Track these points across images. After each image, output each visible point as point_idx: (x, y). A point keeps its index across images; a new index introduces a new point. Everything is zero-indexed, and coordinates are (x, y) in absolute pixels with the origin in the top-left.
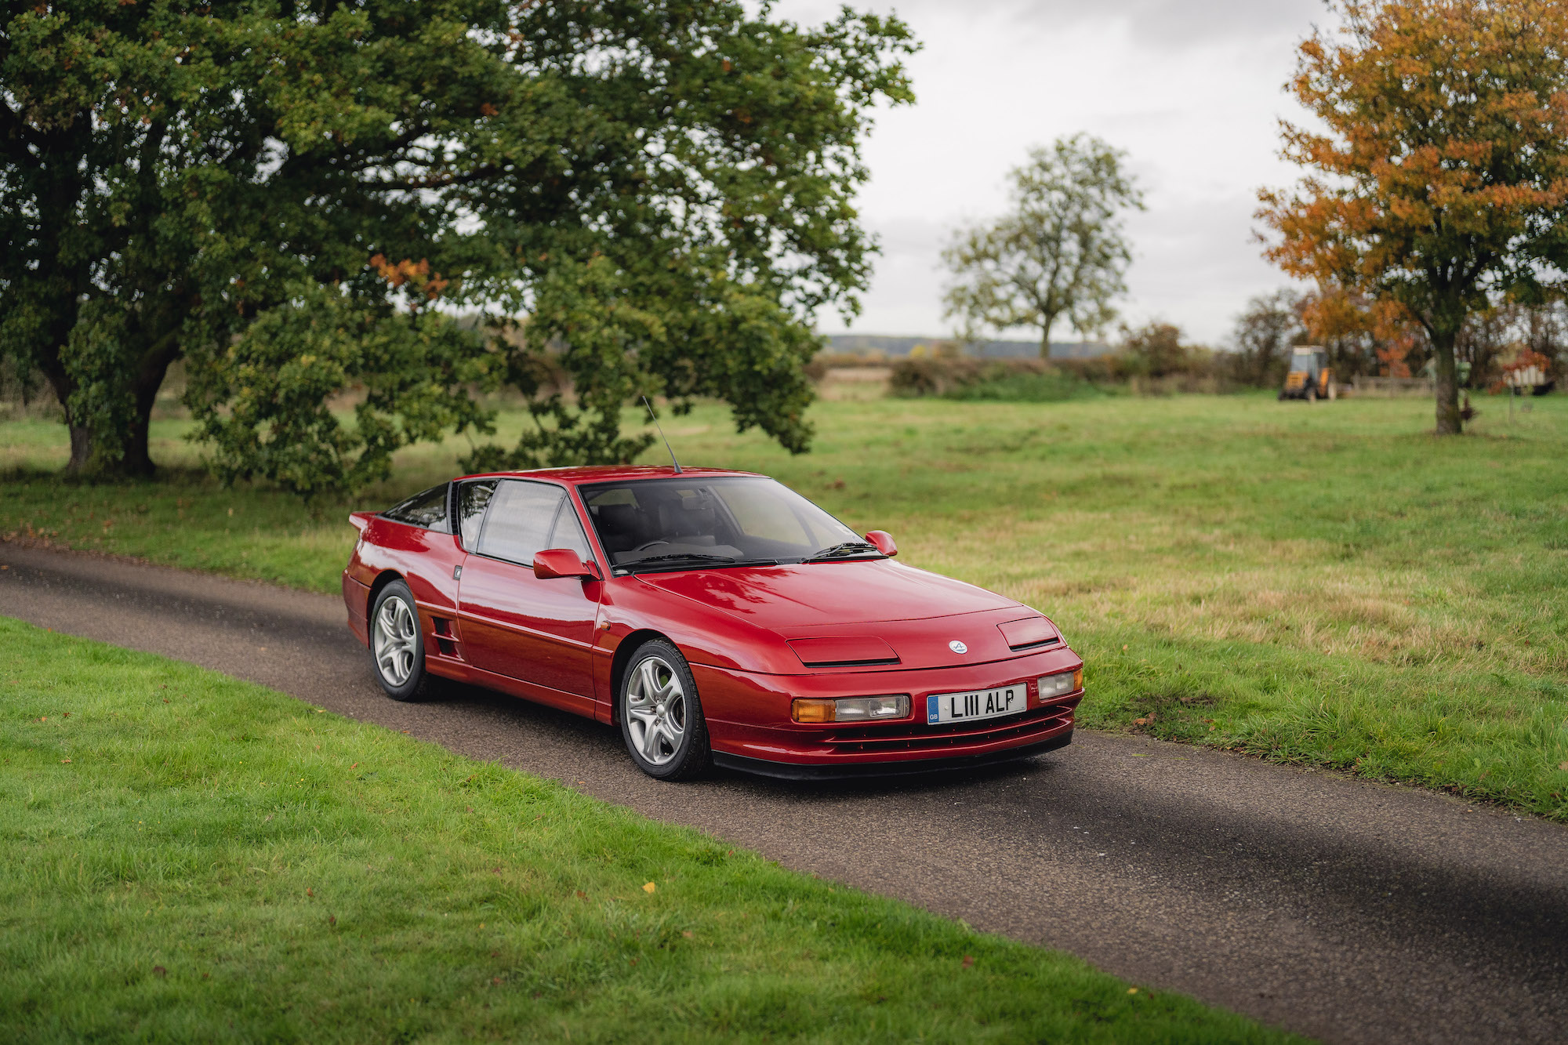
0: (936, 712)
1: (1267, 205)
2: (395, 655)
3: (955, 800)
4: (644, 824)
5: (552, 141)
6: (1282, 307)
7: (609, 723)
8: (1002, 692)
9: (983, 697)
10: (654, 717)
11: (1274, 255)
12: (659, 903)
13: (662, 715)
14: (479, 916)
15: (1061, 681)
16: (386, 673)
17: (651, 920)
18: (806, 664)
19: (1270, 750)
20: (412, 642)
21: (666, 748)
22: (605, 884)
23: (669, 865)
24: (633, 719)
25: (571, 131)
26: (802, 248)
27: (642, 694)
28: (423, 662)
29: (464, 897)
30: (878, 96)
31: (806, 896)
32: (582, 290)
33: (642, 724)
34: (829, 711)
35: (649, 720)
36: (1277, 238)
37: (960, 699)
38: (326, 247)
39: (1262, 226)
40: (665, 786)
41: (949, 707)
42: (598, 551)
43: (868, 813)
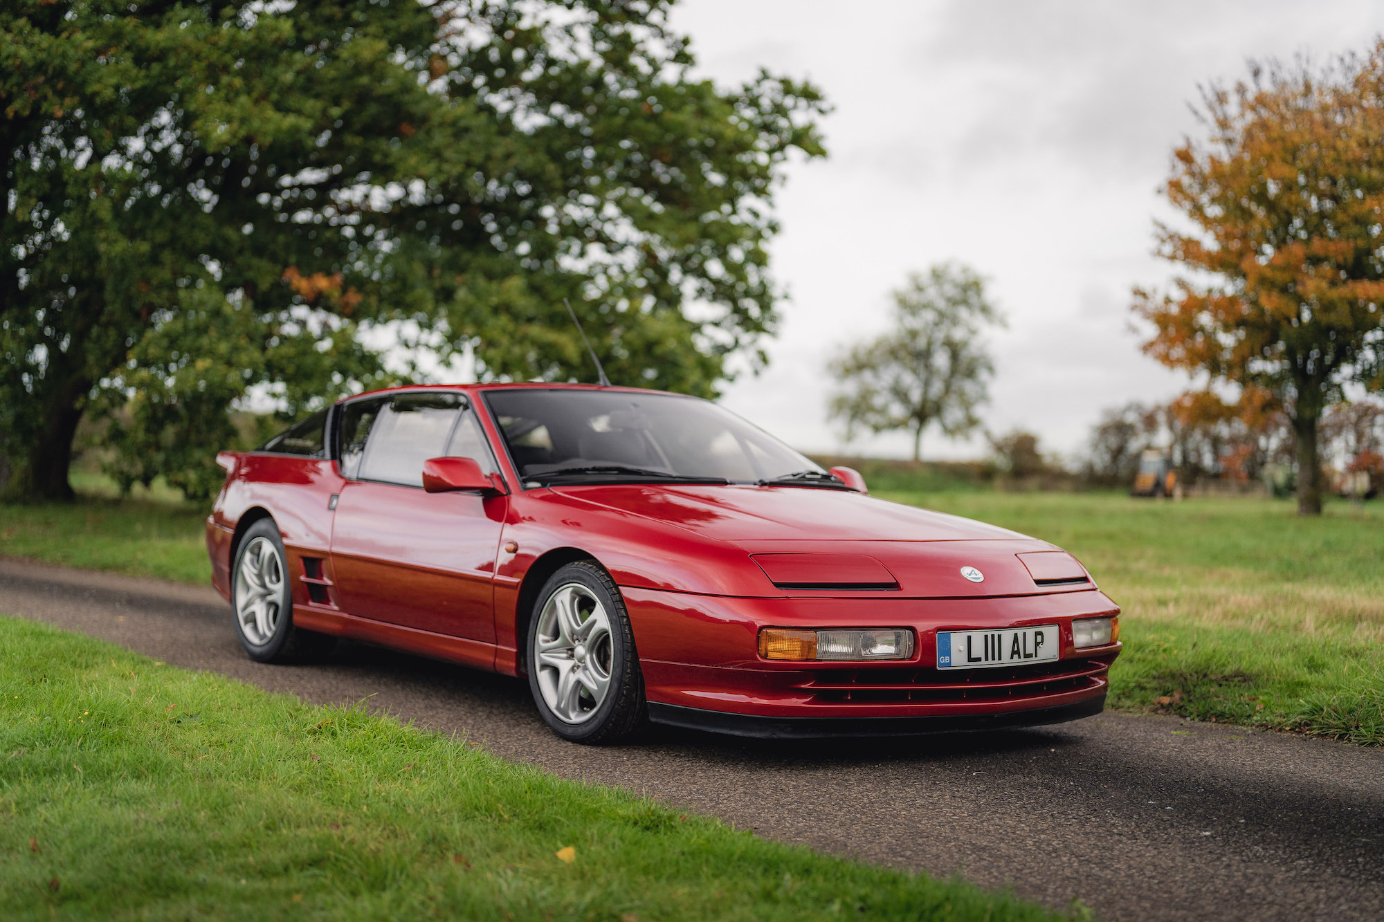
0: (948, 653)
1: (1140, 300)
2: (260, 610)
3: (971, 770)
4: (554, 779)
5: (469, 165)
6: (1131, 418)
7: (513, 673)
8: (1031, 632)
9: (1007, 636)
10: (570, 663)
11: (1147, 348)
12: (583, 875)
13: (581, 660)
14: (294, 884)
15: (1096, 628)
16: (248, 630)
17: (570, 896)
18: (777, 585)
19: (1348, 729)
20: (278, 590)
21: (586, 702)
22: (499, 849)
23: (593, 830)
24: (545, 666)
25: (488, 158)
26: (715, 298)
27: (556, 634)
28: (290, 612)
29: (278, 858)
30: (794, 153)
31: (806, 871)
32: (496, 310)
33: (555, 672)
34: (809, 647)
35: (564, 665)
36: (1150, 331)
37: (978, 638)
38: (240, 260)
39: (1136, 319)
40: (583, 750)
41: (964, 647)
42: (505, 462)
43: (860, 781)
